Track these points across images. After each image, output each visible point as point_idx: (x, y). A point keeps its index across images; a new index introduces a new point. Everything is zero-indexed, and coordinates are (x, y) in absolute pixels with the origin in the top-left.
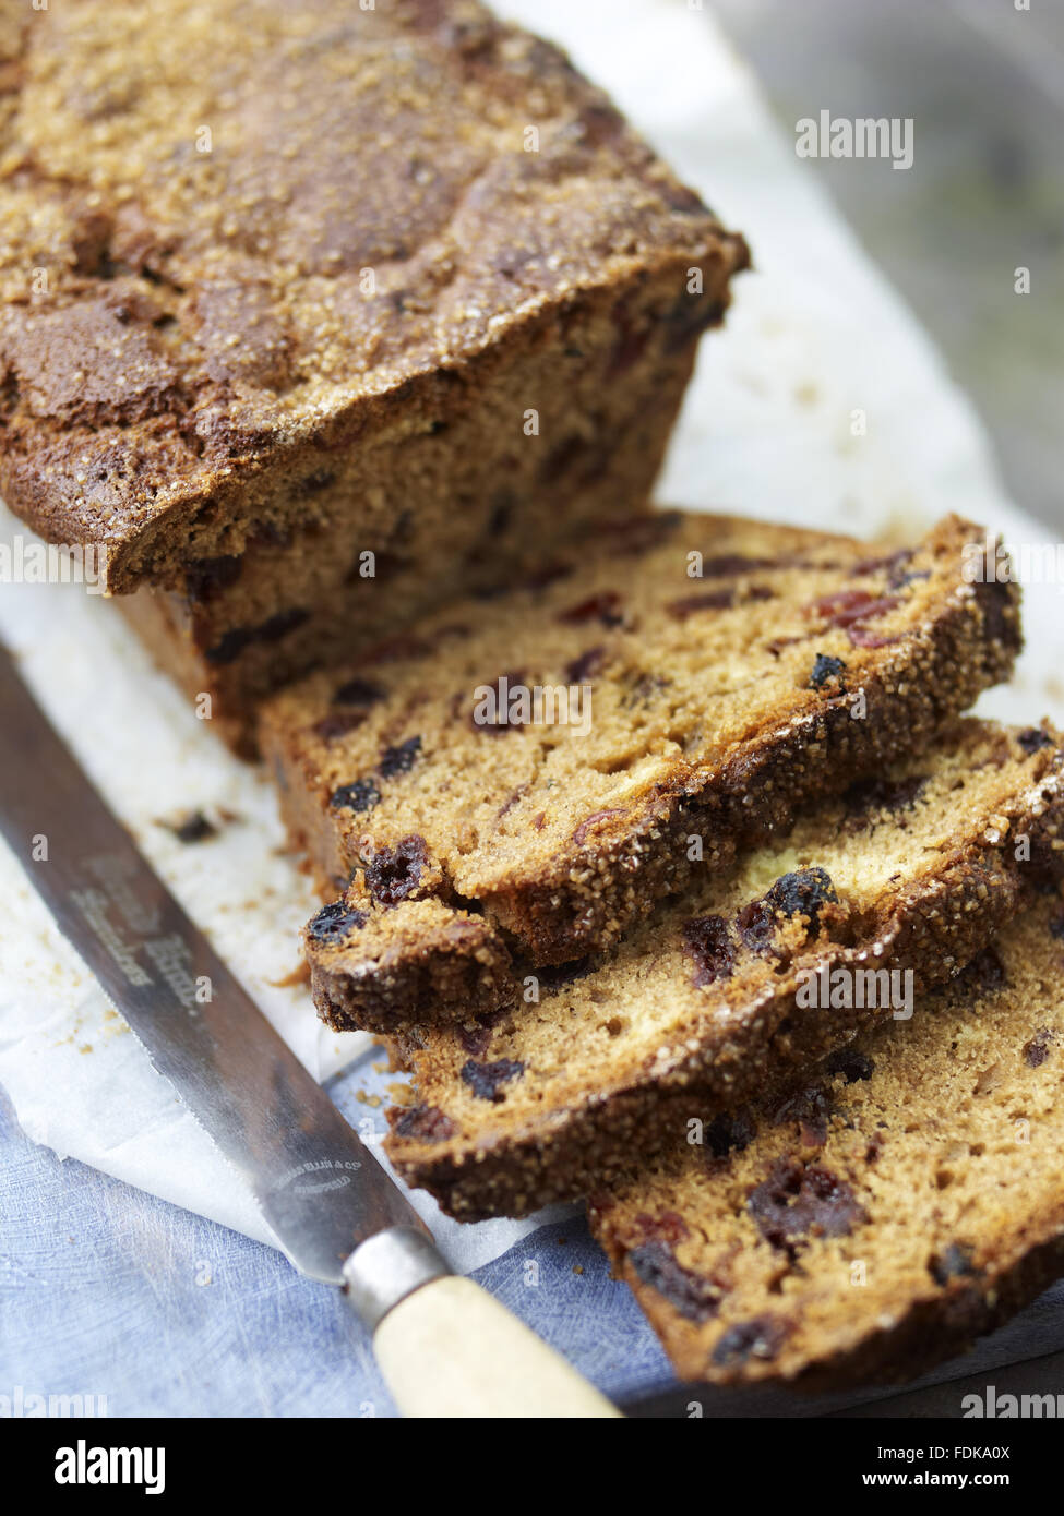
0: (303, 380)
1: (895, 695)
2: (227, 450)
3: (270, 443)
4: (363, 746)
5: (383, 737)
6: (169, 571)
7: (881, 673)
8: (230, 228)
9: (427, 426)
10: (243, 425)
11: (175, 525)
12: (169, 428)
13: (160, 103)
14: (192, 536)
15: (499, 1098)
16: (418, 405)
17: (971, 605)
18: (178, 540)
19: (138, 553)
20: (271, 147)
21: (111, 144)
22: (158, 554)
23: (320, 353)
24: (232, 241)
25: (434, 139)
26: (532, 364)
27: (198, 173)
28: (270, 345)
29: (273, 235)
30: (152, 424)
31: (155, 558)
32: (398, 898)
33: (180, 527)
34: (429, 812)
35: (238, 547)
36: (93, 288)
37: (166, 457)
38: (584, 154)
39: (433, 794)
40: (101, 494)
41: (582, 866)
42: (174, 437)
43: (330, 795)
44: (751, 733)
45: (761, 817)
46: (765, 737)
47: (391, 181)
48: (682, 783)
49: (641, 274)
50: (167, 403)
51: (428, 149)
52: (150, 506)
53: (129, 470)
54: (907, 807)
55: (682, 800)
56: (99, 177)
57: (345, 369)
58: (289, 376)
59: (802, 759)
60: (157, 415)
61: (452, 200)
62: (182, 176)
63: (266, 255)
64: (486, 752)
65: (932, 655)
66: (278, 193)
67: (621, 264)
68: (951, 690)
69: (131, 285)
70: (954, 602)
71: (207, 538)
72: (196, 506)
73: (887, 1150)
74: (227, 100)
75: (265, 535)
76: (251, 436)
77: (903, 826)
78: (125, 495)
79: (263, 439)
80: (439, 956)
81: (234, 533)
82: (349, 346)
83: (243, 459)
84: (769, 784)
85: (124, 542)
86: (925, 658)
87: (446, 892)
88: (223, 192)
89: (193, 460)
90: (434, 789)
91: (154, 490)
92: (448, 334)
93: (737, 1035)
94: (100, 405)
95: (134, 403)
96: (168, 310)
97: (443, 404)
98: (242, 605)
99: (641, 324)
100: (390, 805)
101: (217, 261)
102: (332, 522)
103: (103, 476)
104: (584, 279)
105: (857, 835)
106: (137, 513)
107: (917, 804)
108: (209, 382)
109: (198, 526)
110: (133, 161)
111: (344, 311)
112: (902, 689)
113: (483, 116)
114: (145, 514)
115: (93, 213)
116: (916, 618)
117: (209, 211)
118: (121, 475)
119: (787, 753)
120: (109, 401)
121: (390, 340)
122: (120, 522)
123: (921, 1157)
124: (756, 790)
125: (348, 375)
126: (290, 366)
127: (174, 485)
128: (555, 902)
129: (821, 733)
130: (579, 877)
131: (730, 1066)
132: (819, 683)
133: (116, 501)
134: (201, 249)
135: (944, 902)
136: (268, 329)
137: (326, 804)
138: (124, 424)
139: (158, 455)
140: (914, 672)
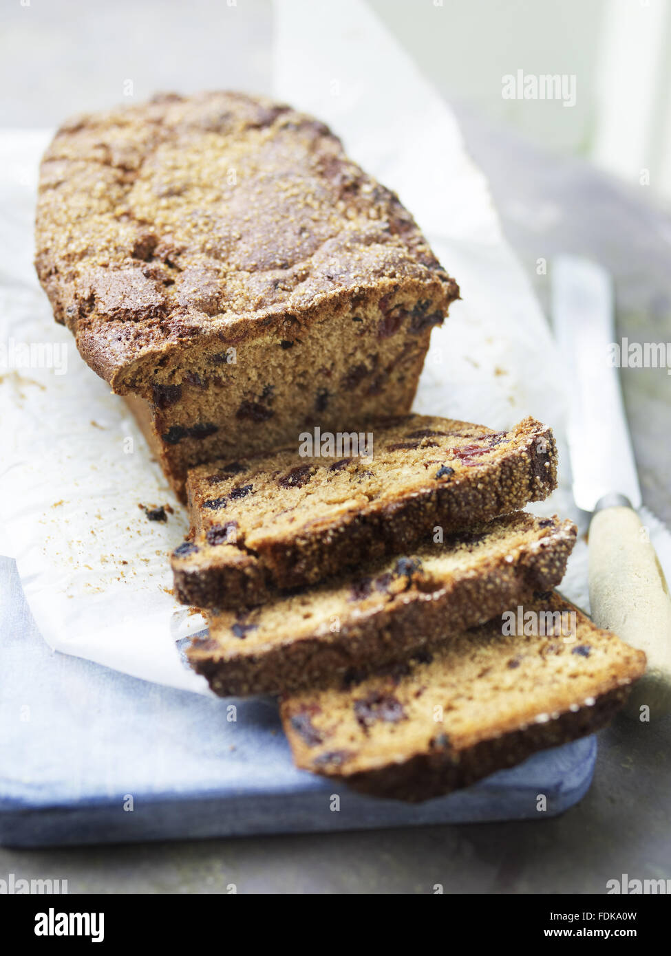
0: (223, 312)
1: (476, 488)
2: (178, 335)
3: (198, 333)
4: (227, 486)
5: (237, 484)
6: (144, 387)
7: (470, 477)
8: (208, 246)
9: (279, 341)
10: (187, 324)
11: (148, 364)
12: (156, 323)
13: (196, 194)
14: (156, 371)
15: (243, 637)
16: (275, 329)
17: (524, 454)
18: (149, 372)
19: (129, 375)
20: (239, 215)
21: (168, 208)
22: (139, 377)
23: (234, 301)
24: (209, 252)
25: (315, 221)
26: (336, 321)
27: (201, 222)
28: (210, 294)
29: (229, 251)
30: (149, 321)
31: (137, 379)
32: (218, 544)
33: (150, 366)
34: (245, 513)
35: (178, 381)
36: (139, 264)
37: (151, 335)
38: (386, 235)
39: (250, 507)
40: (117, 346)
41: (303, 538)
42: (157, 328)
43: (204, 503)
44: (402, 493)
45: (399, 533)
46: (406, 496)
47: (290, 235)
48: (360, 510)
49: (396, 287)
50: (158, 313)
51: (311, 224)
52: (136, 353)
53: (132, 337)
54: (475, 544)
55: (358, 517)
56: (158, 221)
57: (243, 309)
58: (217, 309)
59: (422, 509)
60: (152, 318)
61: (316, 247)
62: (194, 222)
63: (223, 260)
64: (280, 493)
65: (498, 473)
66: (235, 234)
67: (386, 281)
68: (508, 494)
69: (158, 265)
70: (516, 452)
71: (164, 374)
72: (159, 357)
73: (426, 693)
74: (226, 196)
75: (193, 379)
76: (189, 329)
77: (470, 551)
78: (127, 347)
79: (195, 331)
80: (229, 569)
81: (177, 374)
82: (248, 299)
83: (184, 339)
84: (404, 518)
85: (122, 367)
86: (494, 473)
87: (240, 544)
88: (210, 230)
89: (163, 338)
90: (251, 504)
91: (141, 347)
92: (294, 300)
93: (361, 625)
94: (127, 311)
95: (142, 311)
96: (172, 278)
97: (288, 332)
98: (181, 413)
99: (397, 313)
100: (228, 509)
101: (199, 259)
102: (228, 380)
103: (120, 339)
104: (365, 284)
105: (448, 553)
106: (129, 355)
107: (480, 543)
108: (179, 306)
109: (159, 367)
110: (175, 216)
111: (250, 285)
112: (480, 486)
113: (345, 215)
114: (133, 356)
115: (150, 234)
116: (495, 456)
117: (200, 239)
118: (128, 339)
119: (416, 505)
120: (131, 309)
121: (267, 299)
122: (122, 358)
123: (441, 697)
124: (397, 520)
125: (244, 312)
126: (218, 305)
127: (150, 346)
128: (289, 553)
129: (434, 498)
130: (302, 543)
131: (355, 639)
132: (439, 477)
133: (122, 349)
134: (193, 254)
135: (476, 581)
136: (212, 288)
137: (200, 507)
138: (137, 320)
139: (148, 334)
140: (487, 479)
